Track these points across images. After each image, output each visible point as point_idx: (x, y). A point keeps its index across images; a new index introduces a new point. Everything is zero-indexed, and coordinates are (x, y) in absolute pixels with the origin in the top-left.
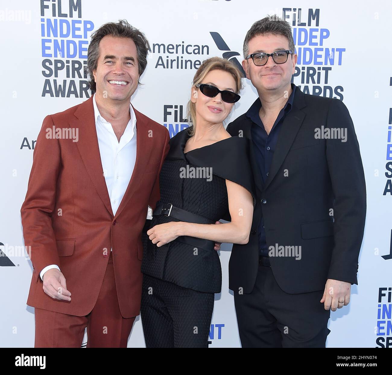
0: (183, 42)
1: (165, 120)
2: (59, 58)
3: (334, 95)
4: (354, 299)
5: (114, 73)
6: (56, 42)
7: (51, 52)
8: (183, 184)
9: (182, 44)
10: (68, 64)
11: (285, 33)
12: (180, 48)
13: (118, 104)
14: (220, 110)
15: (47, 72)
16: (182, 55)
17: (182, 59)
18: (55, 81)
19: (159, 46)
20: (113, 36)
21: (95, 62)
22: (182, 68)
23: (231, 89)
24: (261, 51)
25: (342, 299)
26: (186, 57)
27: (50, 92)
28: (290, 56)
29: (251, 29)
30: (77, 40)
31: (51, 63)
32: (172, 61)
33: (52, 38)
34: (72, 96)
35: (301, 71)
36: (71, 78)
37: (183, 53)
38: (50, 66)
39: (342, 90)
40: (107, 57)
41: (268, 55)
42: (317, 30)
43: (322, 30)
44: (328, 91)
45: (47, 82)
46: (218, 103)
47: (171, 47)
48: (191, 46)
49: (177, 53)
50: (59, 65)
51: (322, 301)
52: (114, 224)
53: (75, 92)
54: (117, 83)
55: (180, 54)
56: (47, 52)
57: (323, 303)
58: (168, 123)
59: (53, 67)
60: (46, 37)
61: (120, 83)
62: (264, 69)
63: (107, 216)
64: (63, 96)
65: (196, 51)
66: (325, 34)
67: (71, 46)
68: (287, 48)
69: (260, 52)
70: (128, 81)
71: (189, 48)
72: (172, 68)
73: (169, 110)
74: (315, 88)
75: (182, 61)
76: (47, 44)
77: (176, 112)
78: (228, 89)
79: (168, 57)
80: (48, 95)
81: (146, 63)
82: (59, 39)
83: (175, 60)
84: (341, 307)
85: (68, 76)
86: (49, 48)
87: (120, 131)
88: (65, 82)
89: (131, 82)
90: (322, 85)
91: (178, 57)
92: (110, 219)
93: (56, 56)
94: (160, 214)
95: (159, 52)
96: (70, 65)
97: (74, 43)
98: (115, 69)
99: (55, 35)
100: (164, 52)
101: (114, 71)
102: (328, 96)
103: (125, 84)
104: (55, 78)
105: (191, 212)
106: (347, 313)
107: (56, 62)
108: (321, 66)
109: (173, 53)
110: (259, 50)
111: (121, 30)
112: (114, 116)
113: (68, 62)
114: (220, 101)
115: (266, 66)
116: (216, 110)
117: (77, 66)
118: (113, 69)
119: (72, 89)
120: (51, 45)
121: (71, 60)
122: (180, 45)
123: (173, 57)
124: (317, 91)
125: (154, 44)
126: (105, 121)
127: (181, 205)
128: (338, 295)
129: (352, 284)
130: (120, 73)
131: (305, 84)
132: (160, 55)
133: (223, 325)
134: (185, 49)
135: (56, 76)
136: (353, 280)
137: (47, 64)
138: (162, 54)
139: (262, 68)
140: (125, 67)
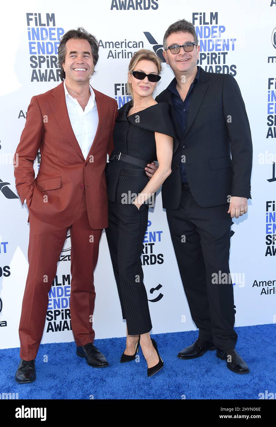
0: (126, 40)
1: (116, 94)
2: (41, 54)
3: (230, 71)
4: (250, 209)
5: (77, 63)
6: (39, 43)
7: (36, 50)
8: (127, 138)
9: (125, 41)
10: (48, 59)
11: (191, 31)
12: (124, 44)
13: (81, 84)
14: (148, 88)
15: (34, 65)
16: (125, 49)
17: (125, 52)
18: (40, 71)
19: (109, 43)
20: (74, 38)
21: (63, 57)
22: (125, 58)
23: (154, 73)
24: (176, 44)
25: (242, 209)
26: (128, 50)
27: (37, 78)
28: (195, 46)
29: (168, 29)
30: (53, 42)
31: (36, 59)
32: (119, 53)
33: (36, 41)
34: (52, 80)
35: (207, 56)
36: (50, 68)
37: (126, 47)
38: (36, 61)
39: (235, 67)
40: (71, 53)
41: (181, 46)
42: (216, 27)
43: (220, 27)
44: (226, 69)
45: (34, 72)
46: (146, 83)
47: (117, 43)
48: (131, 42)
49: (122, 47)
50: (42, 59)
51: (229, 212)
52: (86, 165)
53: (54, 78)
54: (80, 69)
55: (124, 48)
56: (33, 51)
57: (230, 213)
58: (118, 96)
59: (37, 61)
60: (32, 41)
61: (81, 70)
62: (178, 56)
63: (81, 160)
64: (46, 81)
65: (135, 46)
66: (222, 29)
67: (49, 46)
68: (193, 41)
69: (174, 44)
70: (87, 68)
71: (130, 43)
72: (118, 58)
73: (118, 87)
74: (217, 67)
75: (125, 53)
76: (33, 45)
77: (123, 88)
78: (152, 73)
79: (115, 51)
80: (35, 80)
81: (98, 56)
82: (41, 41)
83: (120, 53)
84: (242, 215)
85: (48, 67)
86: (34, 48)
87: (84, 103)
88: (46, 71)
89: (89, 69)
90: (222, 65)
91: (122, 50)
92: (83, 162)
93: (39, 53)
94: (114, 159)
95: (109, 47)
96: (49, 59)
97: (51, 44)
98: (77, 60)
99: (38, 39)
100: (113, 47)
101: (77, 61)
102: (226, 73)
103: (85, 70)
104: (40, 69)
105: (134, 157)
106: (246, 218)
107: (40, 57)
108: (221, 52)
109: (119, 47)
110: (174, 43)
111: (79, 34)
112: (79, 93)
113: (48, 57)
114: (147, 82)
115: (179, 54)
116: (145, 88)
117: (54, 59)
118: (76, 61)
119: (52, 76)
120: (36, 46)
121: (49, 55)
122: (123, 42)
123: (119, 50)
124: (218, 69)
125: (105, 42)
126: (72, 97)
127: (127, 152)
128: (240, 206)
129: (248, 199)
130: (81, 62)
131: (210, 65)
132: (110, 49)
133: (162, 232)
134: (127, 45)
135: (40, 67)
136: (248, 196)
137: (34, 59)
138: (111, 49)
139: (177, 56)
140: (84, 59)
